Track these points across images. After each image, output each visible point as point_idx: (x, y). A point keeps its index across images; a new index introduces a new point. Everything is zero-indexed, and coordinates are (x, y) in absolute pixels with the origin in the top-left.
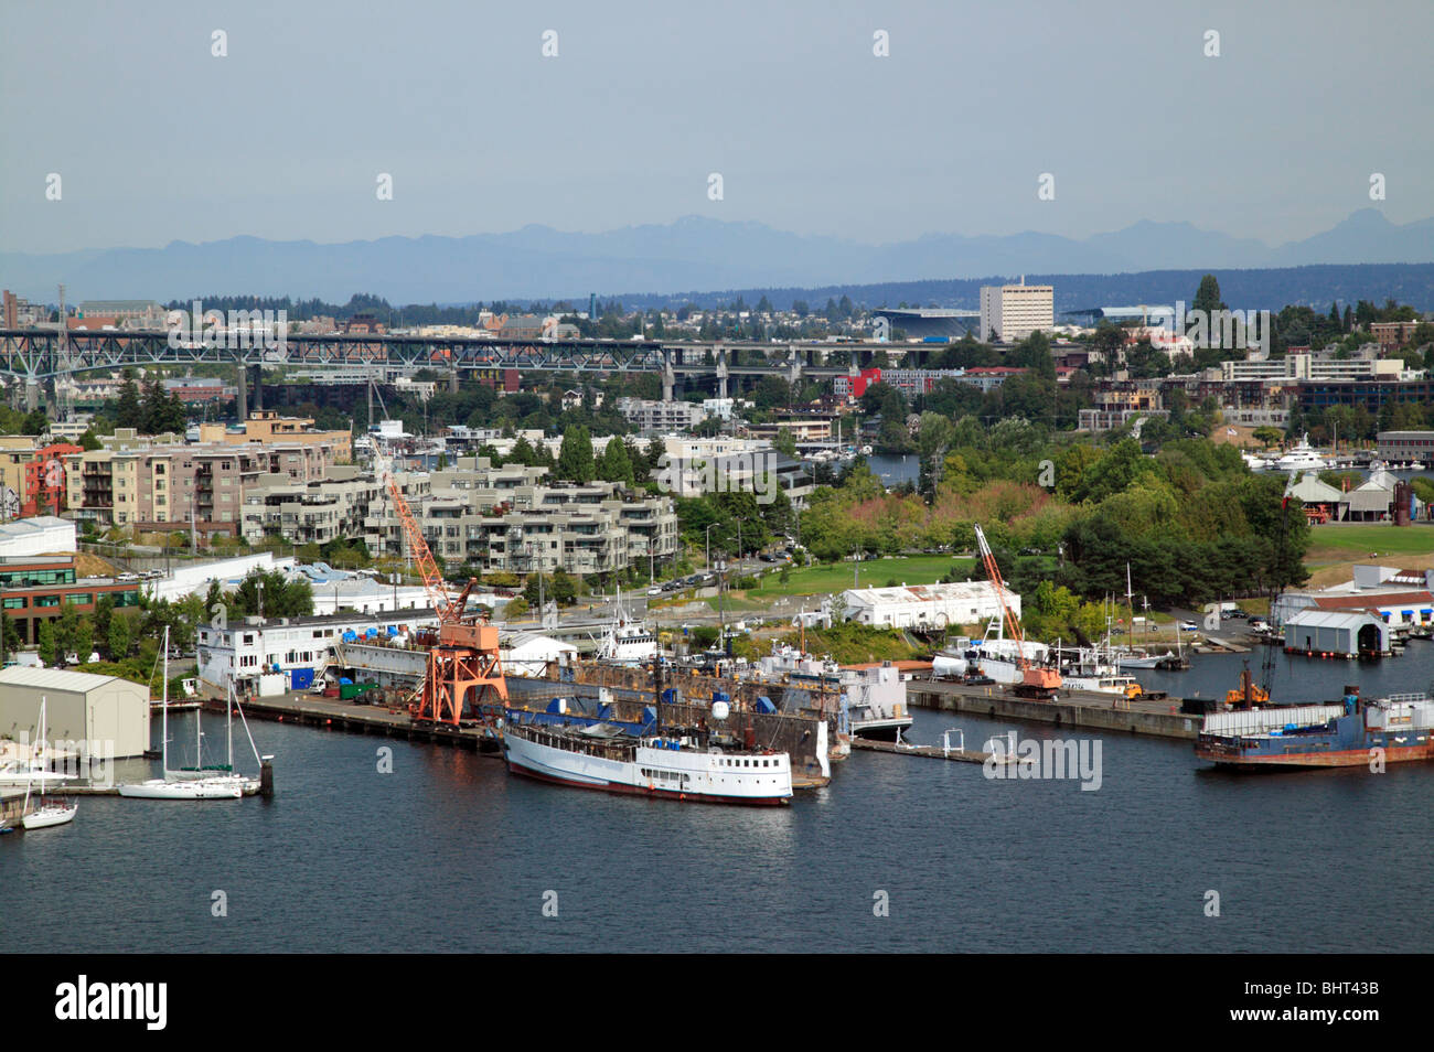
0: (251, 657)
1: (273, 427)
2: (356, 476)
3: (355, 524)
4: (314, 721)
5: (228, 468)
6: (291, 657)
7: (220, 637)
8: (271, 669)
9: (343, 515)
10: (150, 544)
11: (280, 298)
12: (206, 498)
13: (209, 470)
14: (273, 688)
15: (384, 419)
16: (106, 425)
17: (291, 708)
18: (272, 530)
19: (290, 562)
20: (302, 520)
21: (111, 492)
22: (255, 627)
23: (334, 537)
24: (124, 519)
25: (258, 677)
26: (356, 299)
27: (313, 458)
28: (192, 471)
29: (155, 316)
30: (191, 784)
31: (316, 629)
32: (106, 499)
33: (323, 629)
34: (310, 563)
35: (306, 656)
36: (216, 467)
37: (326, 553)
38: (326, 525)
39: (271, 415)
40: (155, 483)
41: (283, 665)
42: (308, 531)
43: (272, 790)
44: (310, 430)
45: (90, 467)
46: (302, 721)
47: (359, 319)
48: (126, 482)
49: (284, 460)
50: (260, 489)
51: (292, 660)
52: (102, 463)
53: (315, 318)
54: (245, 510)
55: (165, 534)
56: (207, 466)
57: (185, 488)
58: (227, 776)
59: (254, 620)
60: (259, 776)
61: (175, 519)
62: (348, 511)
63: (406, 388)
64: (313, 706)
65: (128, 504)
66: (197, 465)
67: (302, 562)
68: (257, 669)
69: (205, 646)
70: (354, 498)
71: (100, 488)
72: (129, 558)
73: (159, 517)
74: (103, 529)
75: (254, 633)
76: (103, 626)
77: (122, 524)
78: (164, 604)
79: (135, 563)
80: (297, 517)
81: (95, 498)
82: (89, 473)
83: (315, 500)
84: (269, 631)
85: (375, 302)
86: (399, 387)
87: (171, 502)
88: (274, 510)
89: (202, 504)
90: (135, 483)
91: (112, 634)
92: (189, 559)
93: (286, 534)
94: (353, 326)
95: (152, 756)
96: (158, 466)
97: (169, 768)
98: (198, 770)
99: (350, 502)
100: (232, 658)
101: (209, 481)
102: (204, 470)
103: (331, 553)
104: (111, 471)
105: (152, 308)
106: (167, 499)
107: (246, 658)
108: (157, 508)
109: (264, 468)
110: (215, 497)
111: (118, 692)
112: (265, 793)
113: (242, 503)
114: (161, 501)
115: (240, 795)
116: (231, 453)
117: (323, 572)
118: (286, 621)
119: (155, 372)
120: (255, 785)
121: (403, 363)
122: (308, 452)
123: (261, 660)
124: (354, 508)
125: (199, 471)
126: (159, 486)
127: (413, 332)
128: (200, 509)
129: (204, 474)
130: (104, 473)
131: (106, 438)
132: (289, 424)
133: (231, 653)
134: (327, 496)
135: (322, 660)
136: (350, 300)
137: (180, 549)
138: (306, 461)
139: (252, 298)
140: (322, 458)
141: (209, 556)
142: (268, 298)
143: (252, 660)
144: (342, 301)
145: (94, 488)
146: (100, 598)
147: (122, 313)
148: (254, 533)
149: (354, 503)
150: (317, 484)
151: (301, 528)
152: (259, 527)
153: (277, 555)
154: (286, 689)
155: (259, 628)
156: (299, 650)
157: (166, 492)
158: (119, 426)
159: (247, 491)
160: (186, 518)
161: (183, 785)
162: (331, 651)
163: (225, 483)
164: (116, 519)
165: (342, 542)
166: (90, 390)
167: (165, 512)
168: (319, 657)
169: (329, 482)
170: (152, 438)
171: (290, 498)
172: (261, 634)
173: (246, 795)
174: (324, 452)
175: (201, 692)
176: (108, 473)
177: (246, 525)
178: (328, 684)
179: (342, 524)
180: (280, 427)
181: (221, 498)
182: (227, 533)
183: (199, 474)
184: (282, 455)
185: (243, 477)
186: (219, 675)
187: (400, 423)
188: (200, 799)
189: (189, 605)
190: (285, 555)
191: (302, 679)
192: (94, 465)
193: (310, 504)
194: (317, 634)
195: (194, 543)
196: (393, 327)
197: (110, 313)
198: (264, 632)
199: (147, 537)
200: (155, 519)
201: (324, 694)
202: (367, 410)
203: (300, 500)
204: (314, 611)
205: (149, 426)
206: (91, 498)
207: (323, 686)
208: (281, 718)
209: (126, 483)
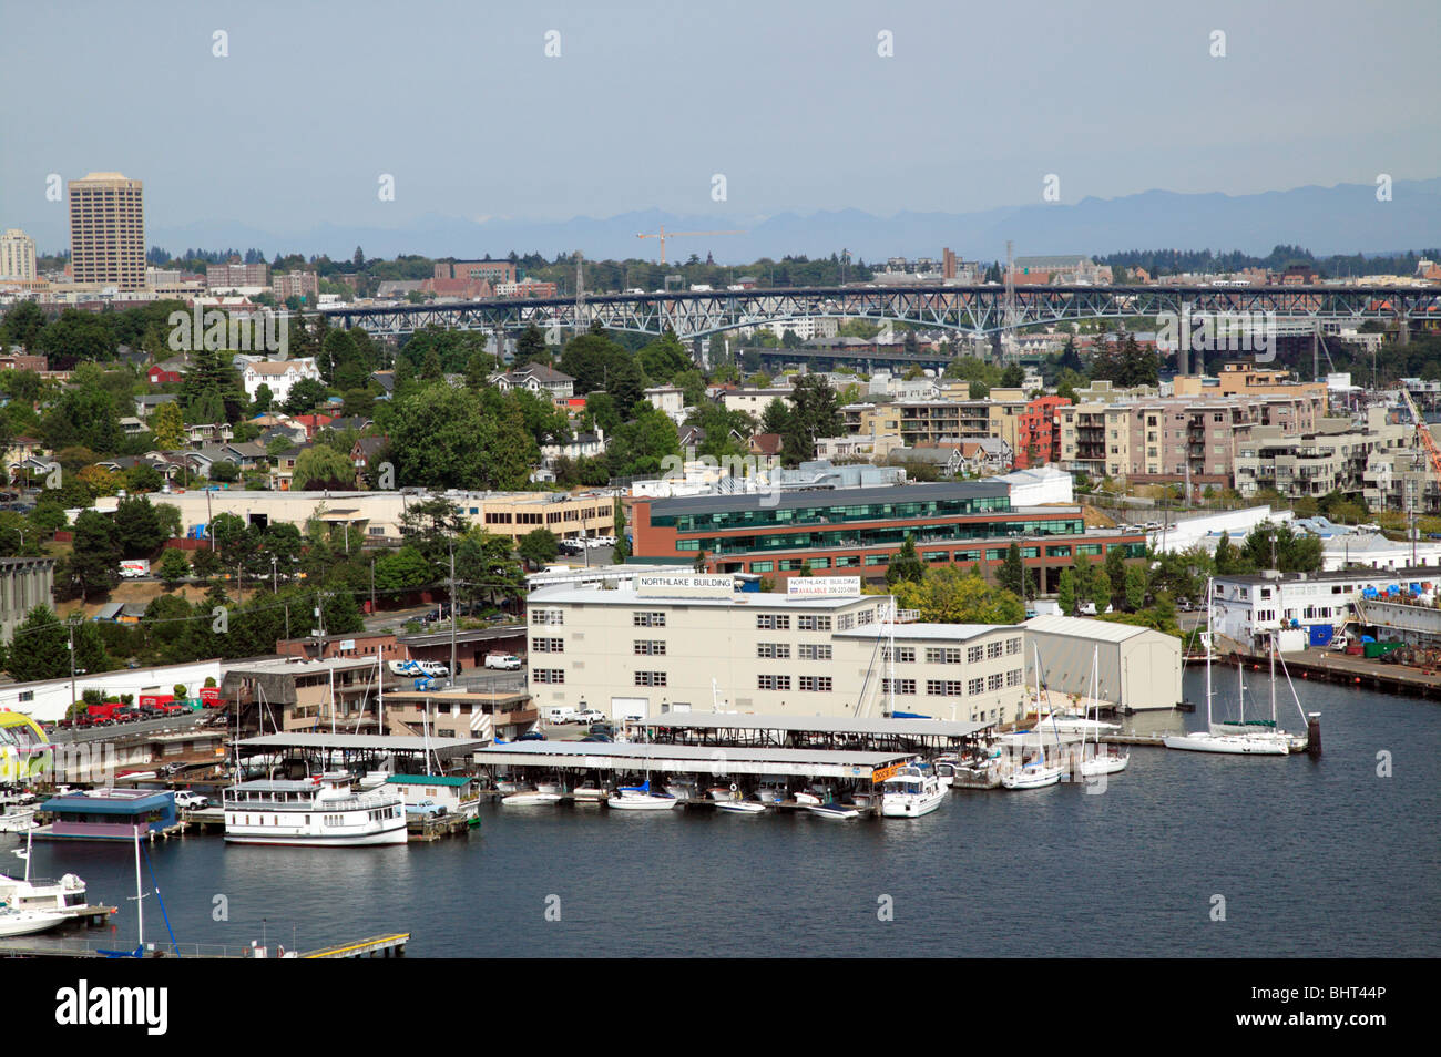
0: (1269, 612)
1: (1248, 379)
2: (1348, 429)
3: (1350, 478)
4: (1341, 679)
5: (1221, 420)
6: (1309, 613)
7: (1236, 591)
8: (1290, 625)
9: (1338, 468)
10: (1143, 497)
11: (1201, 251)
12: (1198, 450)
13: (1201, 423)
14: (1292, 643)
15: (1331, 372)
16: (1075, 378)
17: (1316, 665)
18: (1266, 484)
19: (1288, 515)
20: (1297, 472)
21: (1104, 444)
22: (1272, 581)
23: (1330, 491)
24: (1116, 471)
25: (1276, 632)
26: (1278, 250)
27: (1303, 411)
28: (1184, 423)
29: (1086, 271)
30: (1237, 738)
31: (1335, 584)
32: (1098, 451)
33: (1342, 584)
34: (1309, 517)
35: (1325, 612)
36: (1209, 419)
37: (1325, 507)
38: (1321, 478)
39: (1245, 367)
40: (1147, 435)
41: (1302, 621)
42: (1303, 484)
43: (1320, 748)
44: (1285, 382)
45: (1083, 419)
46: (1329, 678)
47: (1294, 270)
48: (1119, 433)
49: (1274, 412)
50: (1252, 442)
51: (1310, 615)
52: (1095, 415)
53: (1246, 269)
54: (1238, 463)
55: (1162, 486)
56: (1199, 418)
57: (1177, 440)
58: (1272, 732)
59: (1271, 574)
60: (1305, 733)
61: (1167, 471)
62: (1343, 464)
63: (1351, 340)
64: (1338, 663)
65: (1120, 457)
66: (1189, 418)
67: (1299, 516)
68: (1275, 624)
69: (1222, 599)
70: (1350, 451)
71: (1093, 440)
72: (1125, 510)
73: (1151, 469)
74: (1096, 480)
75: (1272, 588)
76: (1117, 577)
77: (1114, 475)
78: (1173, 557)
79: (1131, 515)
80: (1292, 470)
81: (1088, 450)
82: (1083, 425)
83: (1309, 452)
84: (1286, 586)
85: (1298, 253)
86: (1345, 339)
87: (1164, 454)
88: (1268, 463)
89: (1194, 456)
90: (1128, 434)
91: (1129, 585)
92: (1184, 511)
93: (1280, 488)
94: (1288, 277)
95: (1185, 708)
96: (1150, 418)
97: (1213, 722)
98: (1241, 725)
99: (1346, 455)
100: (1249, 612)
101: (1201, 433)
102: (1196, 423)
103: (1330, 507)
104: (1104, 423)
105: (1084, 263)
106: (1159, 451)
107: (1263, 612)
108: (1149, 461)
109: (1255, 420)
110: (1207, 449)
111: (1150, 643)
112: (1313, 751)
113: (1233, 454)
114: (1153, 453)
115: (1287, 752)
116: (1222, 405)
117: (1322, 526)
118: (1303, 576)
119: (1089, 327)
120: (1301, 743)
121: (1351, 314)
122: (1298, 404)
123: (1279, 616)
124: (1350, 462)
125: (1191, 423)
126: (1151, 438)
127: (1349, 283)
128: (1192, 461)
129: (1196, 426)
130: (1097, 425)
131: (1082, 390)
132: (1263, 376)
133: (1248, 608)
134: (1321, 449)
135: (1341, 617)
136: (1271, 252)
137: (1174, 502)
138: (1295, 413)
139: (1172, 252)
140: (1312, 410)
141: (1204, 508)
142: (1188, 251)
143: (1270, 615)
144: (1264, 252)
145: (1087, 440)
146: (1109, 550)
147: (1055, 269)
148: (1248, 487)
149: (1349, 457)
150: (1311, 437)
151: (1296, 482)
152: (1253, 479)
153: (1274, 509)
154: (1306, 645)
155: (1277, 582)
156: (1318, 606)
157: (1158, 445)
158: (1093, 378)
159: (1240, 443)
160: (1178, 470)
161: (1229, 739)
162: (1351, 607)
163: (1218, 435)
164: (1109, 471)
165: (1339, 496)
166: (1028, 344)
167: (1157, 464)
168: (1338, 614)
169: (1321, 434)
170: (1128, 390)
171: (1283, 451)
172: (1278, 589)
173: (1293, 752)
174: (1314, 404)
175: (1218, 645)
176: (1101, 425)
177: (1239, 478)
178: (1349, 641)
179: (1338, 478)
180: (1255, 379)
181: (1213, 451)
182: (1220, 485)
183: (1191, 426)
184: (1272, 407)
185: (1235, 429)
186: (1236, 629)
187: (1348, 376)
188: (1247, 754)
189: (1195, 558)
190: (1282, 509)
191: (1320, 636)
192: (1087, 417)
193: (1306, 457)
194: (1336, 590)
195: (1189, 495)
196: (1327, 278)
197: (1043, 269)
198: (1282, 586)
199: (1142, 489)
200: (1147, 471)
201: (1347, 651)
202: (1313, 363)
203: (1294, 453)
204: (1325, 566)
205: (1123, 378)
206: (1084, 450)
207: (1345, 644)
208: (1305, 674)
209: (1119, 435)
